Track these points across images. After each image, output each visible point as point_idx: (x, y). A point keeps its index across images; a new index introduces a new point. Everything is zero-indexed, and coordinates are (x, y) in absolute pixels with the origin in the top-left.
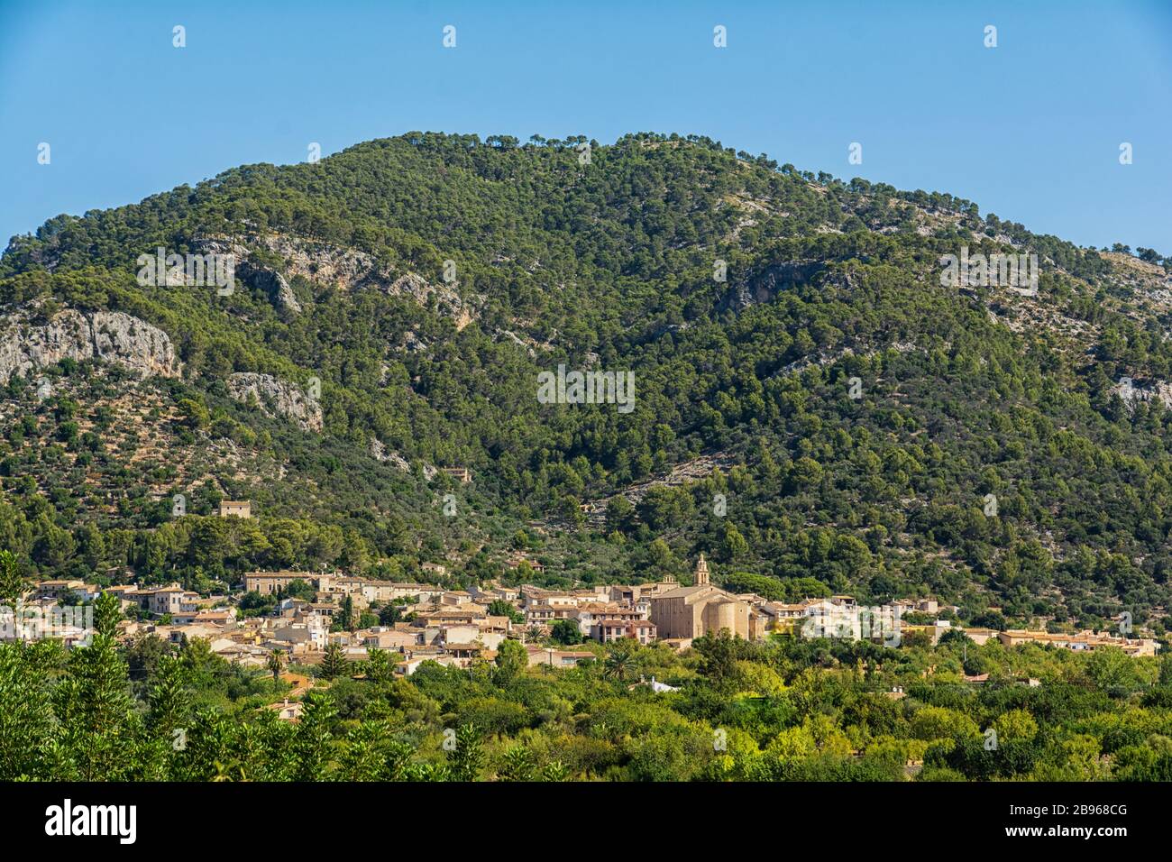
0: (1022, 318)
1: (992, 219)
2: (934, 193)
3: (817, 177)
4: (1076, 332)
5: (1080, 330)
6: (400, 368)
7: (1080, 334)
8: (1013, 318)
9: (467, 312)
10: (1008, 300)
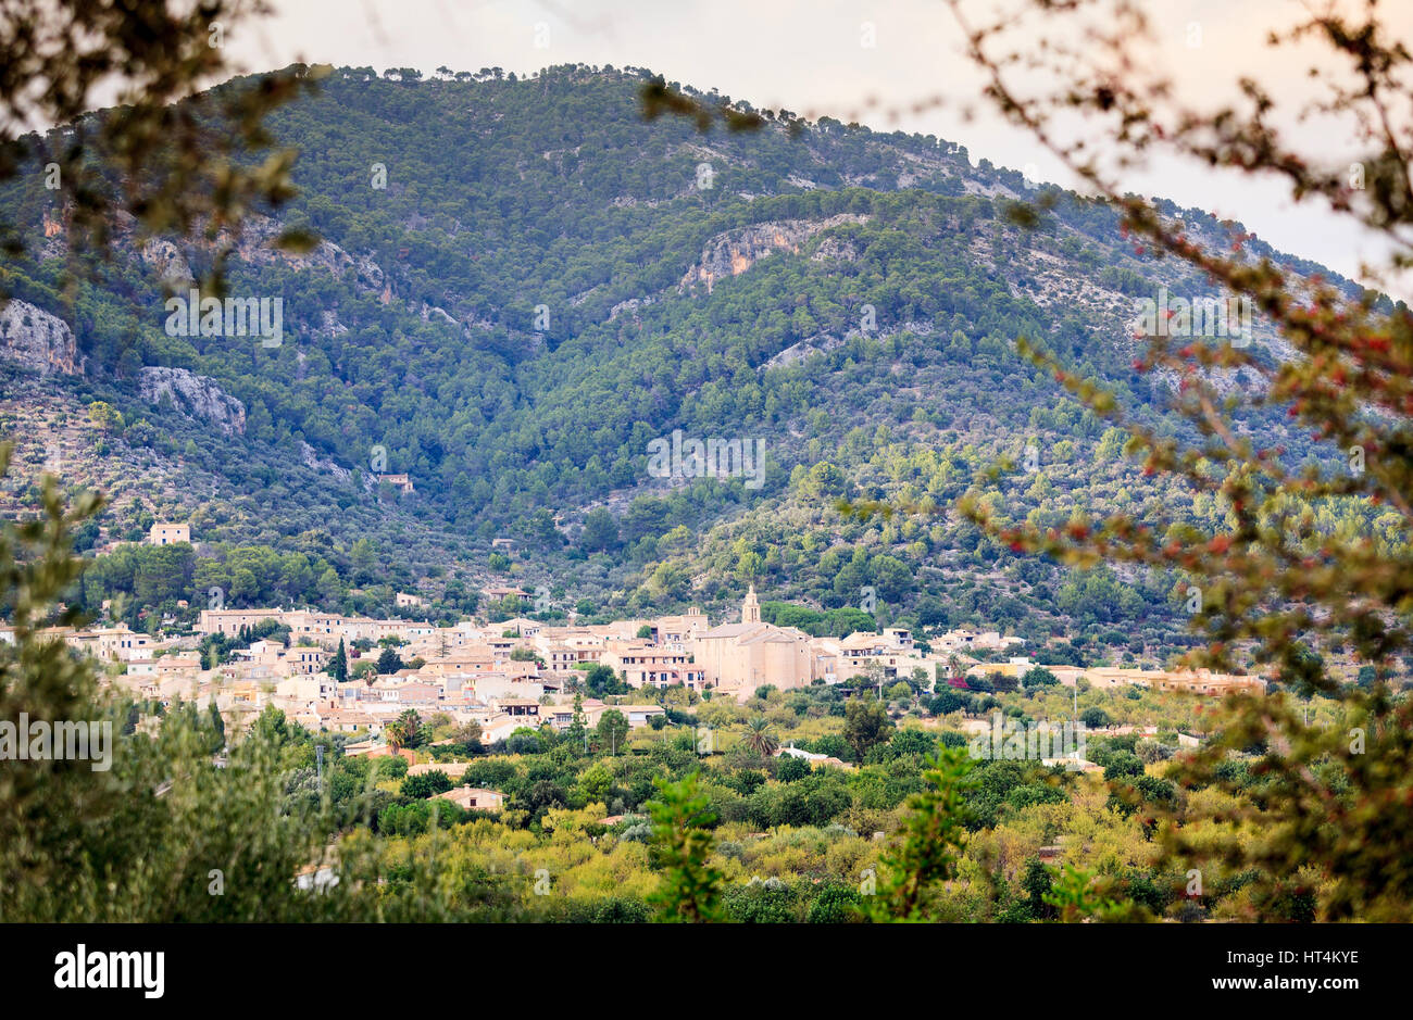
0: (1047, 289)
1: (985, 164)
2: (916, 134)
3: (776, 117)
4: (1111, 306)
5: (1116, 304)
6: (320, 355)
7: (1116, 308)
8: (1037, 289)
9: (388, 286)
10: (1031, 269)
